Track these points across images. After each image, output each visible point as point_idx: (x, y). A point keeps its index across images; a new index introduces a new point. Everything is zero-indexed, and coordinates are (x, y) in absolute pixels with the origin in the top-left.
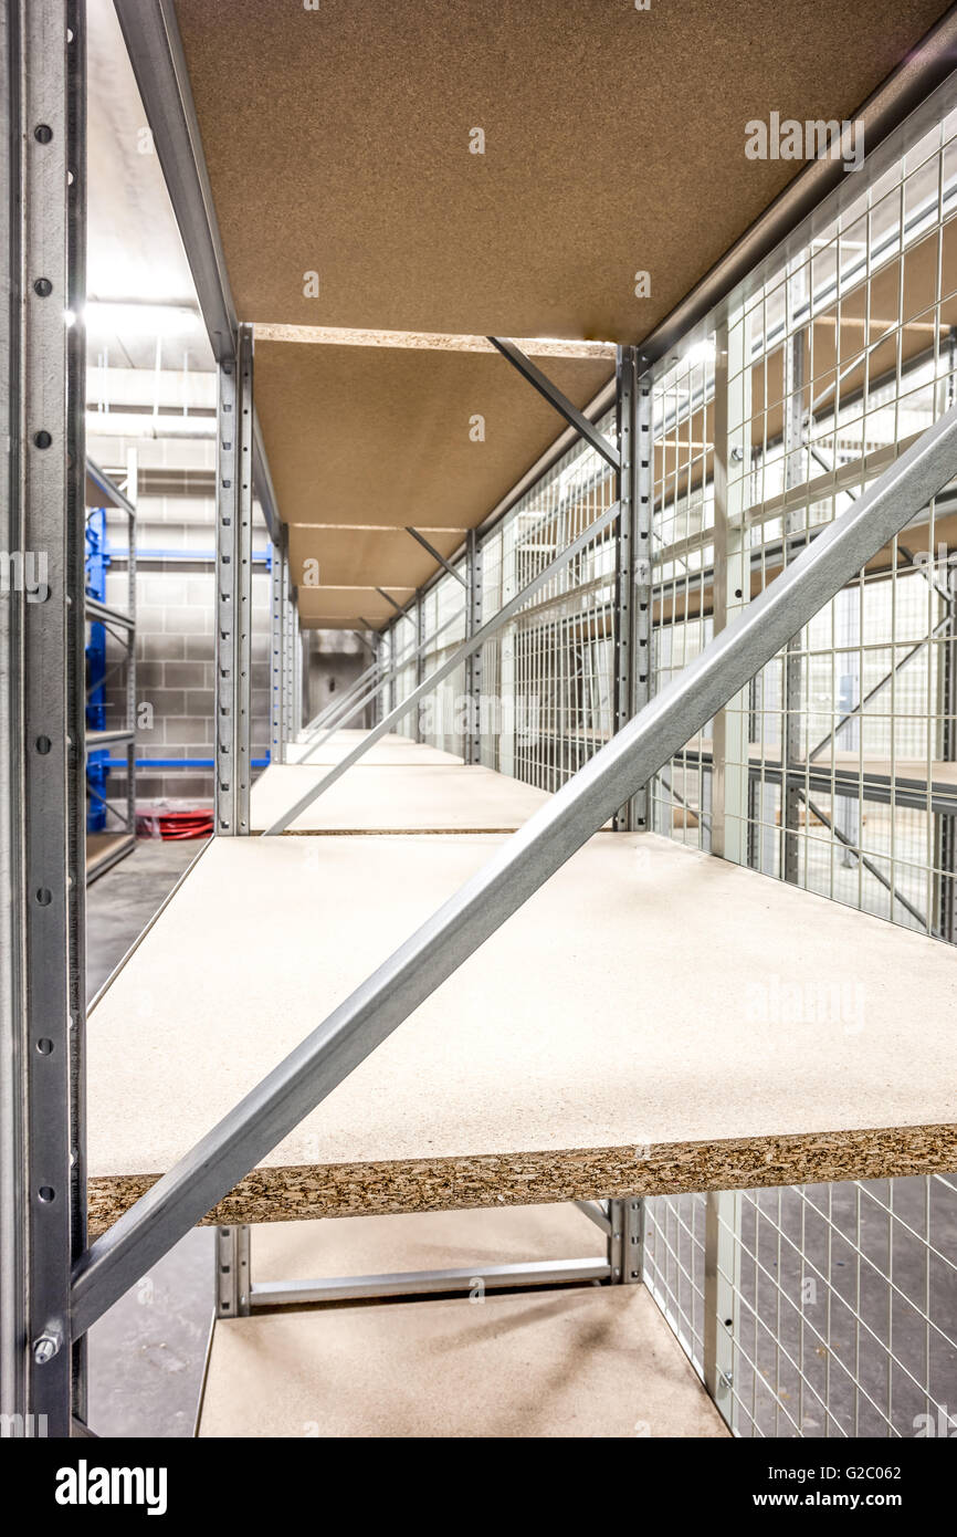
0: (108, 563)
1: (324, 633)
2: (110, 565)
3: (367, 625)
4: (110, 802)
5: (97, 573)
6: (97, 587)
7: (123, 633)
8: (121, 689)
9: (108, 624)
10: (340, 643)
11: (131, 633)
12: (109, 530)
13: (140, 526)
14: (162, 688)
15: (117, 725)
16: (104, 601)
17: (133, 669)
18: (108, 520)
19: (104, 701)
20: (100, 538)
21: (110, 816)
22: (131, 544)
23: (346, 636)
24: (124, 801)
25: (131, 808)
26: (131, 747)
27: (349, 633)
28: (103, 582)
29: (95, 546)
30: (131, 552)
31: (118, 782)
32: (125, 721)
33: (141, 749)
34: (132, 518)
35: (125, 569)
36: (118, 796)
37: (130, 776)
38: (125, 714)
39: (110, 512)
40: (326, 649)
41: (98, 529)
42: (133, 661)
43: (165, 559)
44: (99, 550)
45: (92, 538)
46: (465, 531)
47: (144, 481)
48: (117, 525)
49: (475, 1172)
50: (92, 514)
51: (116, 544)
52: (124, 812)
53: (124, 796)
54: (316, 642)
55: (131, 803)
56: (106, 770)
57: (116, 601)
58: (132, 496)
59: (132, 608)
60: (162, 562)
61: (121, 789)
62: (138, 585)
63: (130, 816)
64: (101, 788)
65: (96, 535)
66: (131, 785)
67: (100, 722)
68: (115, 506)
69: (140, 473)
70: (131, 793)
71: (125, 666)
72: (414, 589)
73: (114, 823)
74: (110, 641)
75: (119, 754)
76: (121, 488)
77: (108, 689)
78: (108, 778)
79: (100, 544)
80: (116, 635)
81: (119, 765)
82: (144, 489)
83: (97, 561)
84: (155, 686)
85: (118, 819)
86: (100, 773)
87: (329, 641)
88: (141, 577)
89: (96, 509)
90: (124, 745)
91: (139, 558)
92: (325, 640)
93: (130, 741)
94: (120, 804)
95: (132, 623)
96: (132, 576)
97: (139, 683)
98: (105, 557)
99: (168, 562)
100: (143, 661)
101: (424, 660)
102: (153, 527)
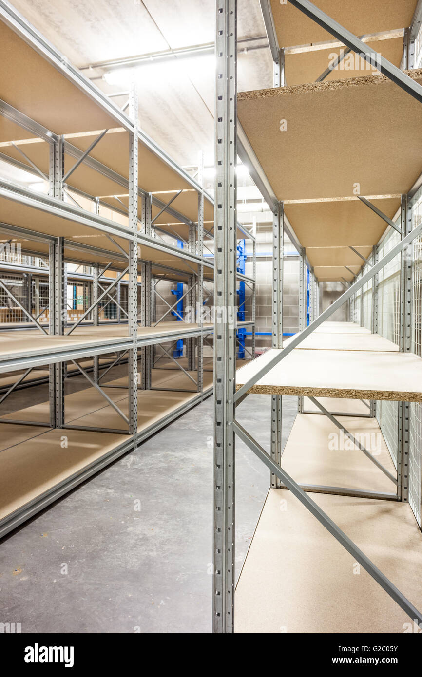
0: (246, 258)
1: (328, 283)
2: (246, 259)
3: (344, 280)
4: (246, 348)
5: (242, 263)
6: (242, 268)
7: (251, 285)
8: (251, 306)
9: (246, 282)
10: (335, 287)
11: (254, 285)
12: (246, 246)
13: (257, 244)
14: (265, 305)
15: (249, 319)
16: (244, 274)
17: (254, 298)
18: (246, 243)
19: (244, 310)
20: (243, 249)
21: (246, 353)
22: (254, 252)
23: (338, 284)
24: (251, 348)
25: (253, 350)
26: (253, 327)
27: (339, 282)
28: (244, 265)
29: (241, 253)
30: (254, 255)
31: (249, 340)
32: (252, 318)
33: (257, 328)
34: (254, 242)
35: (252, 261)
36: (249, 346)
37: (253, 338)
38: (252, 315)
39: (246, 240)
40: (329, 289)
41: (242, 246)
42: (255, 295)
43: (266, 256)
44: (243, 254)
45: (240, 250)
46: (372, 246)
47: (259, 227)
48: (249, 244)
49: (298, 389)
50: (240, 241)
51: (248, 251)
52: (251, 352)
53: (251, 346)
54: (325, 287)
55: (253, 348)
56: (245, 336)
57: (248, 274)
58: (254, 234)
59: (254, 275)
60: (265, 257)
61: (250, 343)
62: (256, 266)
63: (253, 353)
64: (243, 342)
65: (241, 248)
66: (253, 342)
67: (243, 318)
68: (248, 238)
69: (257, 224)
70: (253, 344)
71: (252, 297)
72: (360, 266)
73: (247, 356)
74: (247, 288)
75: (249, 330)
76: (250, 231)
77: (246, 306)
78: (245, 339)
79: (243, 252)
80: (249, 286)
81: (249, 334)
82: (259, 230)
83: (242, 258)
84: (262, 304)
85: (248, 354)
86: (243, 337)
87: (331, 286)
88: (258, 263)
89: (241, 240)
90: (251, 327)
91: (257, 256)
92: (329, 286)
93: (253, 325)
94: (250, 349)
95: (254, 281)
96: (254, 264)
97: (257, 303)
98: (245, 256)
99: (268, 257)
100: (259, 295)
101: (364, 294)
102: (261, 244)
